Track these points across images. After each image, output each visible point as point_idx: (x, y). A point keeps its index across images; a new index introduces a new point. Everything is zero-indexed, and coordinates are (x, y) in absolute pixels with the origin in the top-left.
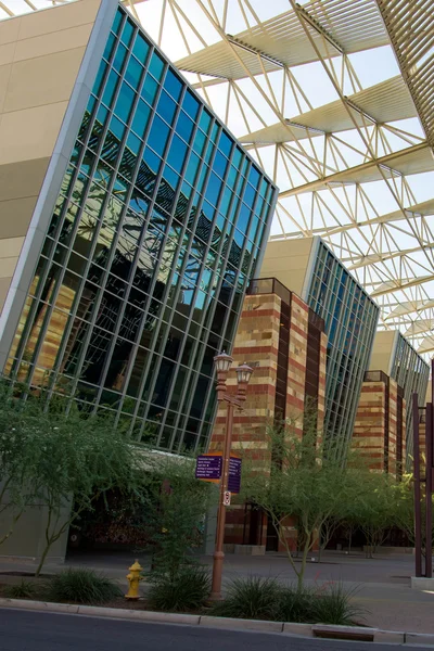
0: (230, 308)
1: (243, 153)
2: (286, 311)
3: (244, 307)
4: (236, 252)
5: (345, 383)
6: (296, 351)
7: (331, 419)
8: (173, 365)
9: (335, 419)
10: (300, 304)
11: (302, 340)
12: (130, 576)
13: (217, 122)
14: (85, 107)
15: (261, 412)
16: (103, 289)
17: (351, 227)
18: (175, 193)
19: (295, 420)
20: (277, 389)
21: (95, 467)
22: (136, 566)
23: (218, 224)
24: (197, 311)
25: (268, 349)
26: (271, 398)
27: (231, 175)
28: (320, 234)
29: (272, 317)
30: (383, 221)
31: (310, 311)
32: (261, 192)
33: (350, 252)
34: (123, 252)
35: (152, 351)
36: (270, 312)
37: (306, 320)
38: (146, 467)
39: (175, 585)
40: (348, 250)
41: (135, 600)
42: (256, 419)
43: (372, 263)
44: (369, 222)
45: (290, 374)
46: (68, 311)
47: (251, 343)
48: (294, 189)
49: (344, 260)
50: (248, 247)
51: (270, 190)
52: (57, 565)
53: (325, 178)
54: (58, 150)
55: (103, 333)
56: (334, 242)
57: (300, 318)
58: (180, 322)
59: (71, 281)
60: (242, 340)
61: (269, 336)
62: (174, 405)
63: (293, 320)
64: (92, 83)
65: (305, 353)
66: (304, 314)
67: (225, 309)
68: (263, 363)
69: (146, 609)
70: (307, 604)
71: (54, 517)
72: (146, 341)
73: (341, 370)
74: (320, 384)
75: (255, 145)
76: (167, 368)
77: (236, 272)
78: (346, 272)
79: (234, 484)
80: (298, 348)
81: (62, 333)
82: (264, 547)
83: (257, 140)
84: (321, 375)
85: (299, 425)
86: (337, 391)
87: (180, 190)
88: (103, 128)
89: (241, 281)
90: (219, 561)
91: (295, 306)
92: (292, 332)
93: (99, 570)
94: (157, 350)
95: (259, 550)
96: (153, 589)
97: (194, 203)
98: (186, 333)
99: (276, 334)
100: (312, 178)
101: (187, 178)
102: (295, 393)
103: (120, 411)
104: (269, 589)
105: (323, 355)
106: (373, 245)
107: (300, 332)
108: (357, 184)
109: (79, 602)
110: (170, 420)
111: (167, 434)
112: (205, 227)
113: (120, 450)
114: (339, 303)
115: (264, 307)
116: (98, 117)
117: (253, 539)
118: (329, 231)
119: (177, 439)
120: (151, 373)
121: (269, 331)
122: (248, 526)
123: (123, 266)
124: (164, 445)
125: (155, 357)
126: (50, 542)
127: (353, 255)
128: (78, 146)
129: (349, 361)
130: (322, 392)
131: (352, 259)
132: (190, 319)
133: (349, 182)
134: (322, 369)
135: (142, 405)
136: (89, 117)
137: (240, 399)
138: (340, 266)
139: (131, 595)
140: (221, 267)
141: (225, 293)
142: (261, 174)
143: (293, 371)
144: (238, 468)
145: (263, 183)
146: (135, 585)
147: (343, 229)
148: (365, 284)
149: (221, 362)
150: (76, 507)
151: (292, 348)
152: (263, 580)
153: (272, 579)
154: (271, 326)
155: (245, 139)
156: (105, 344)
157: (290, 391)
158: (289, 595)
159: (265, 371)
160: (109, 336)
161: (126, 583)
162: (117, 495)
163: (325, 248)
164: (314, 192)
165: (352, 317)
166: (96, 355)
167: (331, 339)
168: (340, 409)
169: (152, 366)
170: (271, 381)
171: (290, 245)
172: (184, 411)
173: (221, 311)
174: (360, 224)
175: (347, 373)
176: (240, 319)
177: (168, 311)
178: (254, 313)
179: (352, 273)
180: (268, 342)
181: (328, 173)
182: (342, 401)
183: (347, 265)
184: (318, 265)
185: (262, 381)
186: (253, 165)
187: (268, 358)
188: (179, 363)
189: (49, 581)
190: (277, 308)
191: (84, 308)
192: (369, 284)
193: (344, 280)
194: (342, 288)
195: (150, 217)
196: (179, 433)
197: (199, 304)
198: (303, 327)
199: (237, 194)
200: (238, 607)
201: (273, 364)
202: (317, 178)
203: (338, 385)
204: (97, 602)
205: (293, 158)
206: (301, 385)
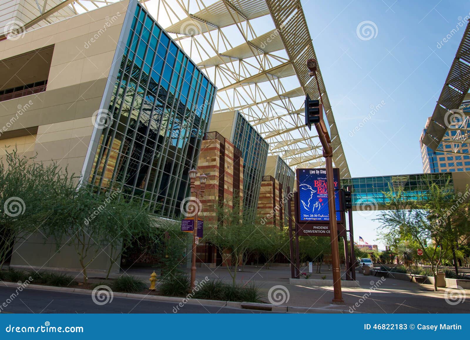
0: (195, 147)
1: (199, 71)
2: (223, 146)
3: (202, 146)
4: (197, 119)
5: (253, 182)
6: (228, 167)
7: (247, 200)
8: (168, 176)
9: (248, 201)
10: (229, 144)
11: (231, 161)
12: (151, 279)
13: (186, 57)
14: (123, 53)
15: (212, 198)
16: (134, 140)
17: (253, 105)
18: (167, 92)
19: (229, 201)
20: (219, 186)
21: (133, 226)
22: (154, 274)
23: (188, 106)
24: (179, 148)
25: (214, 167)
26: (216, 191)
27: (194, 82)
28: (238, 109)
29: (216, 151)
30: (269, 101)
31: (234, 147)
32: (209, 90)
33: (253, 117)
34: (143, 122)
35: (158, 169)
36: (215, 148)
37: (233, 151)
38: (157, 226)
39: (173, 283)
40: (252, 116)
41: (154, 290)
42: (209, 201)
43: (264, 123)
44: (262, 102)
46: (118, 151)
47: (206, 164)
48: (225, 88)
49: (250, 121)
50: (203, 117)
51: (213, 88)
52: (116, 274)
53: (240, 82)
54: (111, 74)
55: (134, 161)
56: (245, 113)
57: (229, 151)
58: (171, 154)
59: (119, 137)
60: (201, 162)
61: (214, 160)
62: (170, 195)
63: (226, 152)
64: (126, 41)
65: (232, 168)
66: (231, 149)
67: (193, 148)
68: (212, 173)
69: (159, 295)
70: (238, 292)
71: (114, 251)
72: (155, 165)
73: (251, 176)
74: (241, 183)
75: (205, 67)
76: (166, 178)
77: (197, 129)
78: (251, 128)
79: (200, 233)
80: (229, 166)
81: (115, 161)
82: (215, 264)
83: (206, 65)
84: (240, 179)
85: (231, 204)
86: (249, 186)
87: (169, 91)
88: (132, 62)
89: (200, 134)
90: (194, 272)
91: (227, 145)
92: (226, 158)
93: (137, 276)
94: (160, 168)
95: (213, 265)
96: (162, 285)
97: (176, 97)
98: (175, 160)
99: (218, 159)
100: (234, 82)
101: (173, 85)
102: (228, 188)
103: (144, 199)
104: (218, 285)
105: (241, 169)
106: (265, 113)
107: (230, 158)
108: (256, 84)
109: (127, 292)
110: (168, 202)
111: (166, 209)
112: (182, 108)
113: (144, 218)
114: (248, 143)
115: (212, 146)
116: (130, 57)
117: (209, 260)
118: (243, 107)
119: (171, 212)
120: (158, 180)
121: (214, 158)
122: (207, 254)
123: (143, 129)
124: (165, 215)
125: (160, 172)
126: (112, 263)
127: (255, 119)
128: (120, 72)
129: (255, 171)
130: (241, 187)
131: (254, 121)
132: (176, 153)
133: (252, 83)
134: (241, 175)
135: (154, 196)
136: (125, 57)
137: (202, 192)
138: (248, 124)
139: (152, 288)
140: (190, 127)
141: (192, 140)
142: (208, 81)
143: (227, 177)
144: (202, 225)
145: (210, 86)
146: (153, 283)
147: (249, 106)
148: (261, 133)
149: (192, 174)
150: (124, 245)
151: (226, 166)
152: (216, 280)
153: (220, 280)
154: (215, 155)
155: (200, 64)
156: (136, 167)
157: (226, 187)
158: (228, 288)
159: (213, 178)
160: (138, 162)
161: (150, 282)
162: (144, 239)
163: (241, 116)
164: (234, 89)
165: (255, 149)
166: (132, 171)
167: (245, 161)
168: (251, 195)
169: (159, 177)
170: (217, 182)
171: (224, 115)
172: (174, 198)
173: (191, 148)
174: (258, 103)
175: (254, 178)
176: (200, 153)
177: (165, 149)
178: (207, 149)
179: (255, 127)
180: (214, 163)
181: (241, 79)
182: (251, 192)
183: (252, 124)
184: (238, 124)
185: (212, 182)
186: (204, 77)
187: (214, 171)
188: (171, 175)
189: (113, 281)
190: (218, 146)
191: (125, 150)
192: (263, 133)
193: (250, 131)
194: (250, 136)
195: (155, 105)
196: (172, 208)
197: (180, 146)
198: (231, 155)
199: (197, 91)
200: (203, 294)
201: (217, 174)
202: (236, 82)
203: (249, 183)
204: (135, 291)
205: (224, 72)
206: (231, 184)
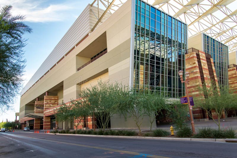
0: (182, 59)
1: (175, 19)
2: (198, 55)
3: (186, 57)
4: (180, 45)
5: (222, 70)
6: (204, 65)
7: (220, 81)
8: (171, 77)
9: (222, 81)
10: (202, 52)
11: (205, 62)
12: (171, 129)
13: (166, 14)
14: (135, 24)
15: (198, 84)
16: (149, 63)
17: (212, 27)
18: (160, 35)
19: (208, 83)
20: (201, 77)
21: (156, 105)
22: (172, 127)
23: (173, 39)
24: (173, 62)
25: (195, 67)
26: (200, 80)
27: (173, 26)
28: (203, 32)
29: (194, 58)
30: (222, 22)
31: (206, 53)
32: (183, 27)
33: (214, 34)
34: (153, 54)
35: (165, 75)
36: (194, 57)
37: (205, 56)
38: (169, 103)
39: (182, 131)
40: (213, 33)
41: (173, 135)
42: (197, 86)
43: (222, 34)
44: (218, 23)
45: (204, 72)
46: (143, 71)
47: (190, 67)
48: (192, 23)
49: (213, 36)
50: (183, 42)
51: (185, 25)
52: (154, 128)
53: (200, 16)
54: (132, 36)
55: (152, 73)
56: (208, 33)
57: (203, 56)
58: (170, 66)
59: (142, 64)
60: (187, 66)
61: (195, 63)
62: (174, 87)
63: (201, 57)
64: (135, 18)
65: (207, 65)
66: (204, 55)
67: (181, 60)
68: (195, 71)
69: (176, 137)
70: (222, 133)
71: (151, 118)
72: (163, 73)
73: (220, 67)
74: (214, 73)
75: (178, 16)
77: (181, 49)
78: (214, 40)
79: (192, 103)
80: (205, 64)
81: (143, 75)
82: (208, 119)
84: (213, 70)
85: (210, 85)
86: (220, 73)
87: (161, 34)
88: (140, 27)
89: (183, 51)
90: (193, 124)
91: (200, 53)
92: (201, 61)
93: (164, 129)
94: (166, 74)
95: (207, 120)
96: (177, 132)
97: (166, 36)
98: (172, 68)
99: (197, 62)
100: (196, 18)
101: (162, 31)
102: (207, 77)
103: (161, 91)
104: (209, 130)
105: (213, 64)
106: (221, 29)
107: (204, 60)
108: (211, 14)
109: (160, 137)
110: (174, 90)
111: (174, 94)
112: (170, 41)
113: (161, 100)
114: (214, 49)
115: (191, 56)
116: (138, 25)
117: (204, 117)
118: (206, 30)
119: (177, 95)
120: (166, 81)
121: (194, 62)
122: (202, 114)
123: (153, 57)
124: (174, 97)
125: (166, 76)
126: (152, 123)
127: (215, 34)
128: (136, 33)
129: (222, 64)
130: (215, 74)
131: (215, 35)
132: (172, 65)
133: (208, 15)
134: (213, 68)
135: (166, 89)
136: (136, 26)
137: (188, 81)
138: (212, 38)
139: (172, 134)
140: (177, 50)
141: (180, 56)
142: (181, 22)
143: (204, 71)
144: (192, 99)
145: (183, 25)
146: (172, 131)
147: (210, 28)
148: (221, 41)
149: (180, 73)
150: (156, 115)
151: (202, 65)
152: (206, 128)
153: (209, 127)
154: (195, 60)
155: (175, 15)
156: (153, 76)
157: (205, 76)
158: (216, 131)
159: (196, 73)
160: (154, 74)
162: (163, 111)
163: (205, 35)
164: (198, 21)
165: (220, 51)
166: (152, 79)
167: (214, 59)
168: (222, 78)
169: (166, 79)
170: (199, 75)
171: (195, 37)
172: (177, 87)
173: (180, 61)
174: (215, 25)
175: (222, 67)
176: (185, 61)
177: (166, 64)
178: (189, 59)
179: (216, 39)
180: (195, 65)
181: (201, 15)
182: (222, 76)
183: (214, 38)
184: (204, 40)
185: (196, 75)
186: (179, 21)
187: (196, 69)
188: (172, 76)
189: (153, 132)
190: (195, 55)
191: (147, 69)
192: (222, 41)
193: (214, 42)
194: (214, 44)
195: (156, 43)
196: (177, 93)
197: (173, 61)
198: (205, 58)
199: (176, 30)
200: (201, 136)
201: (198, 70)
202: (198, 17)
203: (220, 71)
204: (164, 136)
205: (190, 15)
206: (208, 74)
